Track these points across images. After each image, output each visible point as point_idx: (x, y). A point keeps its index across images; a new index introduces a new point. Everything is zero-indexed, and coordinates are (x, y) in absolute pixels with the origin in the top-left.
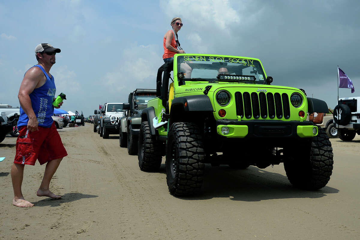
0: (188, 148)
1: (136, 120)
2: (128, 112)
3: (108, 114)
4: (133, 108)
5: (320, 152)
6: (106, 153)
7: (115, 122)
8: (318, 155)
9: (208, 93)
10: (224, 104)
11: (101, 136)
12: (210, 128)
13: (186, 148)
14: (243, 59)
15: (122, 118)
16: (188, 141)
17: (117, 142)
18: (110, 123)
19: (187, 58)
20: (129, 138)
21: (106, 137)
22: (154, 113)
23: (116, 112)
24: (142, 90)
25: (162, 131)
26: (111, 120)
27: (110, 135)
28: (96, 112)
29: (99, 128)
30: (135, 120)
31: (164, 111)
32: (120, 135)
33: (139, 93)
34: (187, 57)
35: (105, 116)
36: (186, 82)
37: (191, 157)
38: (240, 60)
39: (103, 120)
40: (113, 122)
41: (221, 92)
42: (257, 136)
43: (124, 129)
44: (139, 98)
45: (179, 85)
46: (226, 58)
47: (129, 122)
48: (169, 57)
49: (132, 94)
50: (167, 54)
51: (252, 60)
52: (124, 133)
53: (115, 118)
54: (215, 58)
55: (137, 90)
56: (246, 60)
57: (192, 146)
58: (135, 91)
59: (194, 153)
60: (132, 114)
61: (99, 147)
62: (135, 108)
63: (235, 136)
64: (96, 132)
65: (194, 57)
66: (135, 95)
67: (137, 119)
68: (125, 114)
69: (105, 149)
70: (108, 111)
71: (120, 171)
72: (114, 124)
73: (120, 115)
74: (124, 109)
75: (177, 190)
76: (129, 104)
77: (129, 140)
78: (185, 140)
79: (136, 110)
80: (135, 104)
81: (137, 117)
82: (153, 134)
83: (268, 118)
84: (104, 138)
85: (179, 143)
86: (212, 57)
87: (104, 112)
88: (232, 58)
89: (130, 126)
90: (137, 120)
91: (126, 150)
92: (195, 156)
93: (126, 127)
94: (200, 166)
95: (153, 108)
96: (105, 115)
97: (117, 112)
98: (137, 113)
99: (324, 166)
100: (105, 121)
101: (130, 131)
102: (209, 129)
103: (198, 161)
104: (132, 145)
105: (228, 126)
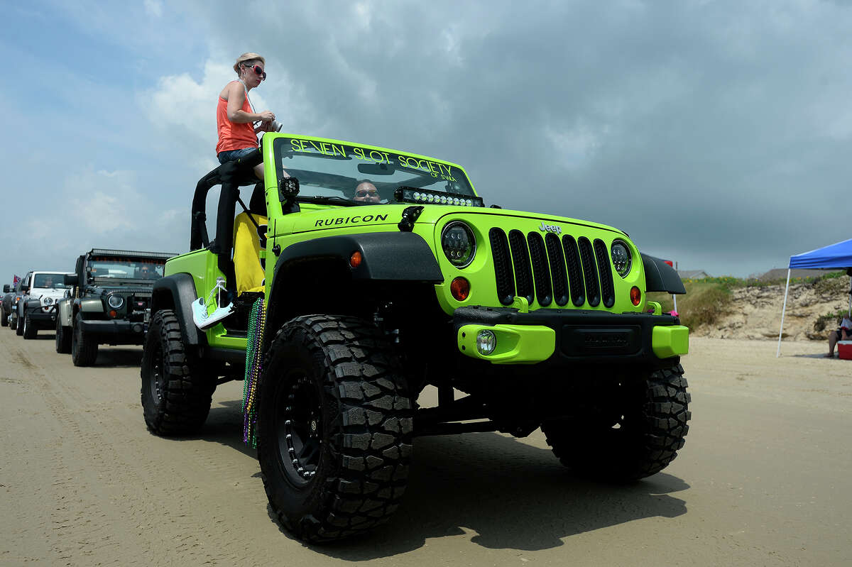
0: (368, 399)
1: (91, 304)
2: (74, 290)
3: (35, 293)
4: (85, 282)
5: (668, 391)
6: (28, 364)
7: (50, 308)
8: (664, 399)
9: (413, 226)
10: (459, 261)
11: (20, 333)
12: (397, 331)
13: (362, 399)
14: (428, 161)
15: (62, 301)
16: (364, 376)
17: (53, 344)
18: (39, 310)
19: (299, 144)
20: (75, 336)
21: (31, 335)
22: (192, 288)
23: (52, 290)
24: (104, 252)
25: (219, 336)
26: (43, 304)
27: (40, 332)
28: (6, 289)
29: (15, 320)
30: (88, 305)
31: (222, 284)
32: (58, 333)
33: (96, 257)
34: (297, 142)
35: (28, 297)
36: (301, 205)
37: (378, 428)
38: (424, 164)
39: (25, 304)
40: (47, 308)
41: (453, 226)
42: (569, 358)
43: (66, 320)
44: (97, 266)
45: (285, 213)
46: (392, 156)
47: (76, 308)
48: (236, 148)
49: (82, 258)
50: (230, 141)
51: (447, 166)
52: (65, 328)
53: (51, 301)
54: (367, 152)
55: (94, 251)
56: (435, 165)
57: (378, 391)
58: (90, 253)
59: (387, 414)
60: (83, 293)
61: (12, 354)
62: (90, 282)
63: (523, 358)
64: (7, 326)
65: (317, 144)
66: (89, 260)
67: (92, 302)
68: (69, 293)
69: (25, 356)
70: (37, 286)
71: (57, 396)
72: (48, 311)
73: (58, 294)
74: (66, 284)
75: (322, 529)
76: (76, 275)
77: (76, 341)
78: (357, 374)
79: (90, 287)
80: (89, 275)
81: (92, 298)
82: (192, 343)
83: (570, 305)
84: (25, 338)
85: (336, 383)
86: (360, 148)
87: (26, 289)
88: (406, 157)
89: (78, 314)
90: (93, 304)
91: (69, 358)
92: (390, 424)
93: (70, 316)
94: (402, 453)
95: (188, 277)
96: (29, 294)
97: (54, 288)
98: (92, 292)
99: (675, 427)
100: (29, 306)
101: (79, 324)
102: (397, 335)
103: (400, 437)
104: (81, 348)
105: (498, 327)
